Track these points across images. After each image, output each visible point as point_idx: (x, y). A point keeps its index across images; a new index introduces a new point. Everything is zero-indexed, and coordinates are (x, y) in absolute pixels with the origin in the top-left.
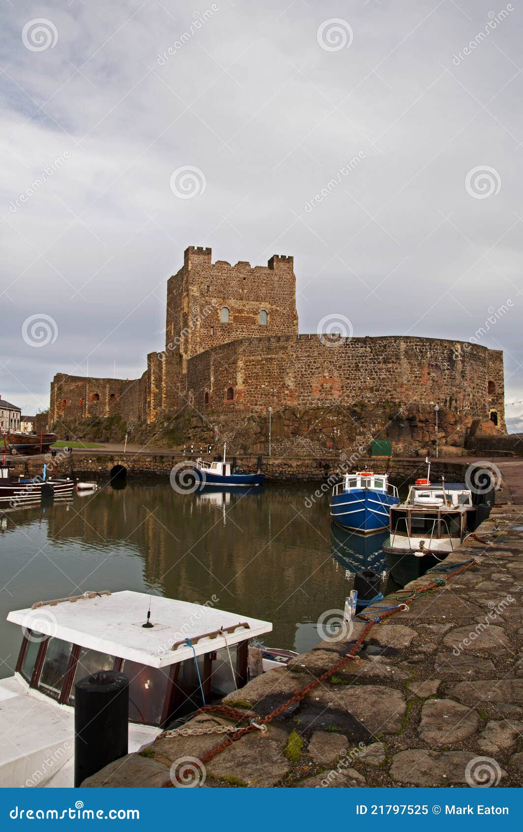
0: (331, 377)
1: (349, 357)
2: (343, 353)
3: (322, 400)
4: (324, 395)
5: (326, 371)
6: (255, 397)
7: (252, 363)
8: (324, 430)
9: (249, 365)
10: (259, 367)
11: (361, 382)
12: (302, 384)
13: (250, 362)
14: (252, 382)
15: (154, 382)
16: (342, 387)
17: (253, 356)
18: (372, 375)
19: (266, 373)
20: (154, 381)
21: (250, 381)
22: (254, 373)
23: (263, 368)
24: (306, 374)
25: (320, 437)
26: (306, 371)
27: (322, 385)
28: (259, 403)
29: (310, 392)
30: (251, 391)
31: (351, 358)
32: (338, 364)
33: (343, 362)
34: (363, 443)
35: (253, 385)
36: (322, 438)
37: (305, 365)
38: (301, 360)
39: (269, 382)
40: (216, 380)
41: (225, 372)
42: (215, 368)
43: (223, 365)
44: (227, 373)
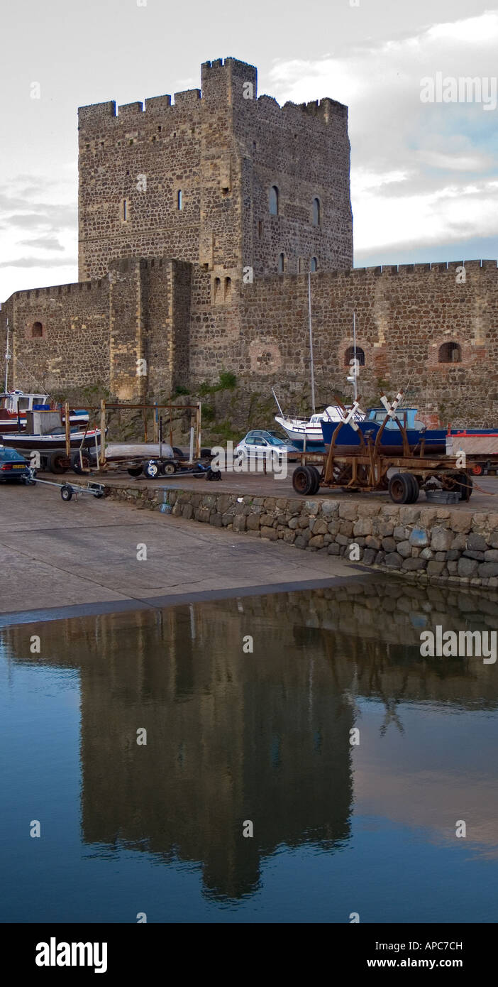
40: (396, 327)
41: (432, 314)
42: (392, 305)
43: (423, 302)
44: (439, 316)
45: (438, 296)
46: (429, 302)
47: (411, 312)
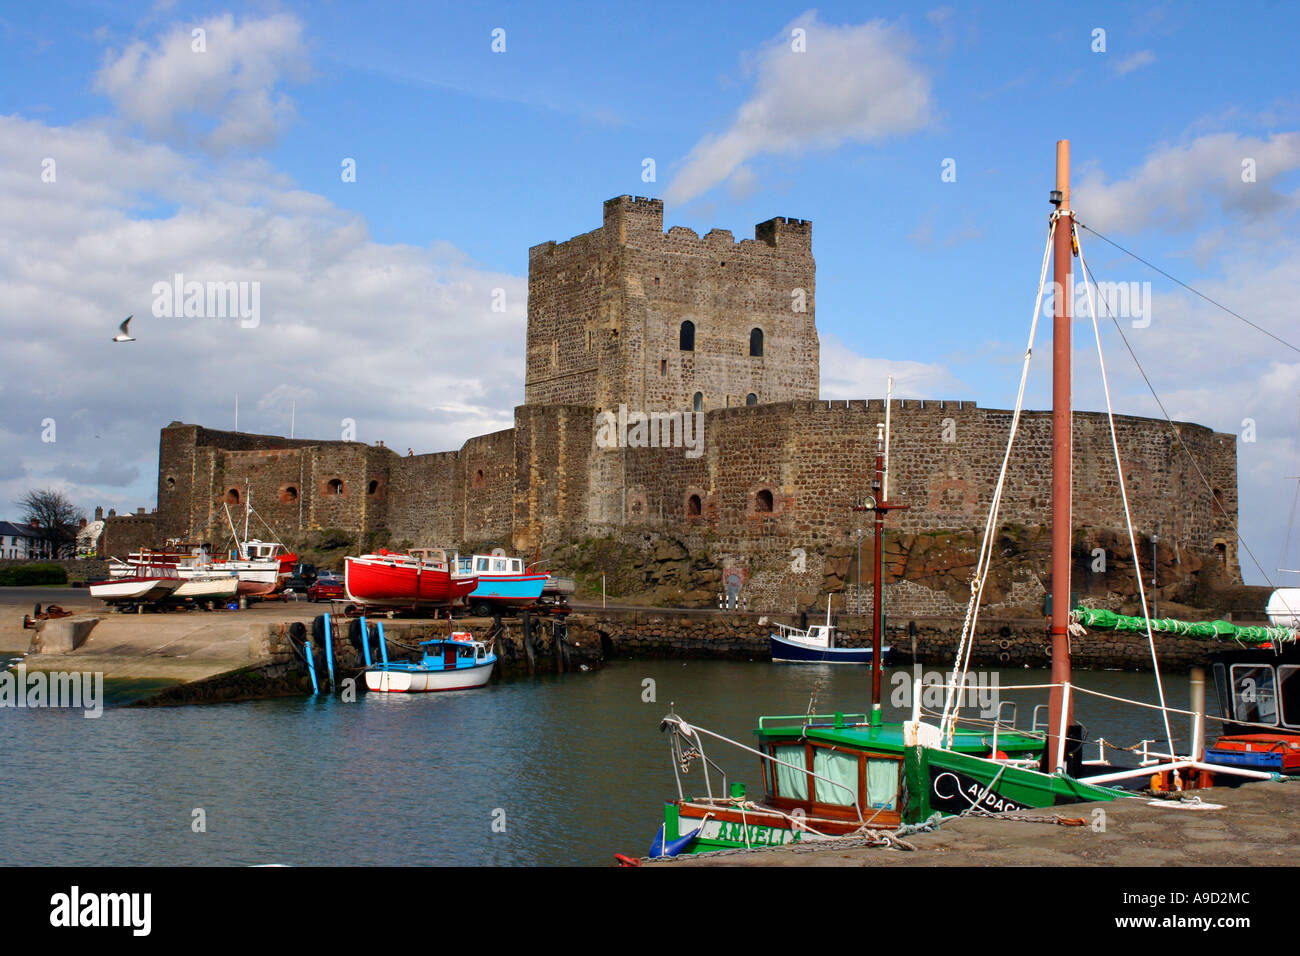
0: (961, 478)
1: (992, 444)
2: (982, 436)
3: (945, 518)
4: (948, 508)
5: (952, 467)
6: (819, 509)
7: (813, 447)
8: (953, 571)
9: (809, 451)
10: (828, 455)
11: (1014, 489)
12: (910, 489)
13: (810, 445)
14: (814, 482)
15: (536, 465)
16: (981, 496)
17: (816, 434)
18: (1032, 477)
19: (842, 466)
20: (537, 462)
21: (811, 481)
22: (818, 466)
23: (836, 457)
24: (916, 472)
25: (948, 583)
26: (916, 466)
27: (945, 492)
28: (826, 520)
29: (924, 504)
30: (810, 498)
31: (996, 446)
32: (975, 456)
33: (982, 452)
34: (1026, 594)
35: (816, 488)
36: (951, 584)
37: (915, 456)
38: (909, 446)
39: (848, 483)
40: (724, 474)
41: (751, 460)
42: (721, 450)
43: (744, 447)
44: (755, 462)
45: (756, 441)
46: (749, 447)
47: (735, 457)
